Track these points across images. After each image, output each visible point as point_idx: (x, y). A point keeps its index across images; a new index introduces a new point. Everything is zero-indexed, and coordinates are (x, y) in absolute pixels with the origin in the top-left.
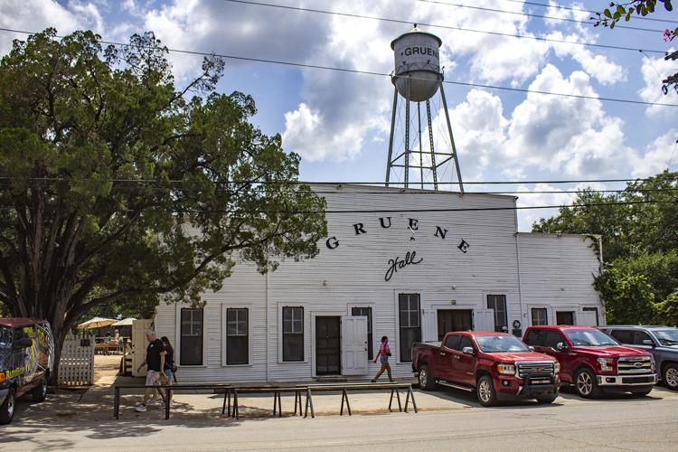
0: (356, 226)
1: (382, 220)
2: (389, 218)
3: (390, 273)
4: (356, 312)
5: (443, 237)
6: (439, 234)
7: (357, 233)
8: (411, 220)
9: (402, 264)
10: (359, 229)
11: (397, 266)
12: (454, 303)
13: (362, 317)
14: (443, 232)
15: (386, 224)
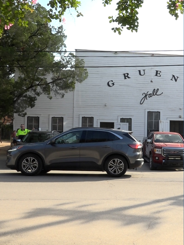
0: (124, 74)
1: (140, 71)
2: (144, 70)
3: (143, 100)
4: (123, 120)
5: (176, 80)
6: (173, 79)
7: (125, 78)
8: (157, 71)
9: (150, 95)
10: (126, 76)
11: (148, 96)
12: (180, 117)
13: (125, 123)
14: (176, 78)
15: (142, 73)
